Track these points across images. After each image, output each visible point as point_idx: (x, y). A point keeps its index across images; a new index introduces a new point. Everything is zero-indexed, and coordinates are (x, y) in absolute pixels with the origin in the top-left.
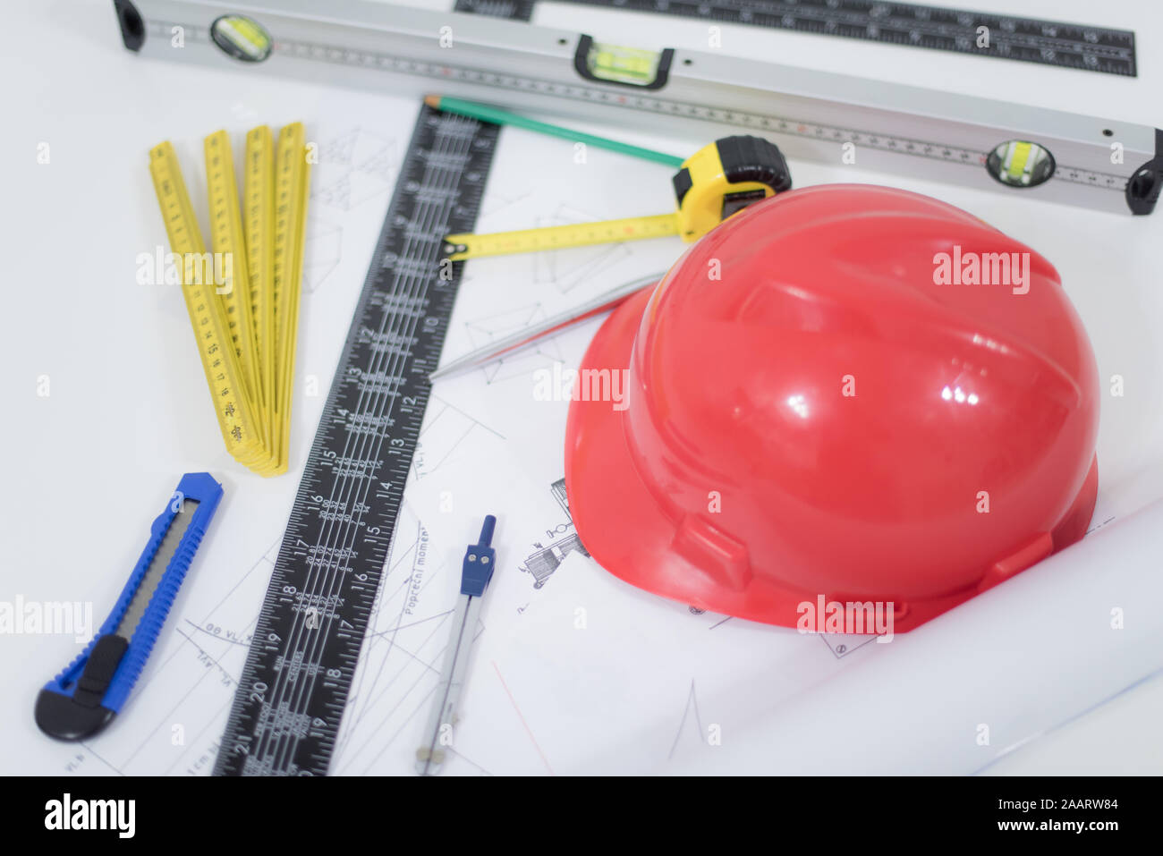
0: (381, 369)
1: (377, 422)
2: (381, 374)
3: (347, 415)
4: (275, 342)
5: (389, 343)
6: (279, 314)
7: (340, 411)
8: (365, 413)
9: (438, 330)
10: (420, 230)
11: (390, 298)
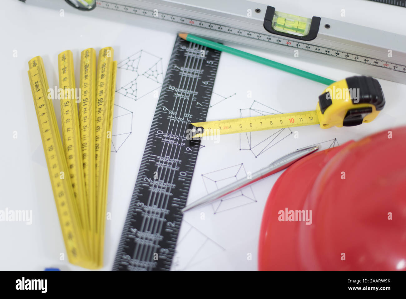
0: (155, 204)
1: (153, 237)
2: (155, 206)
3: (136, 233)
4: (96, 186)
5: (159, 187)
6: (98, 168)
7: (132, 229)
8: (146, 231)
9: (186, 180)
10: (176, 115)
11: (160, 158)
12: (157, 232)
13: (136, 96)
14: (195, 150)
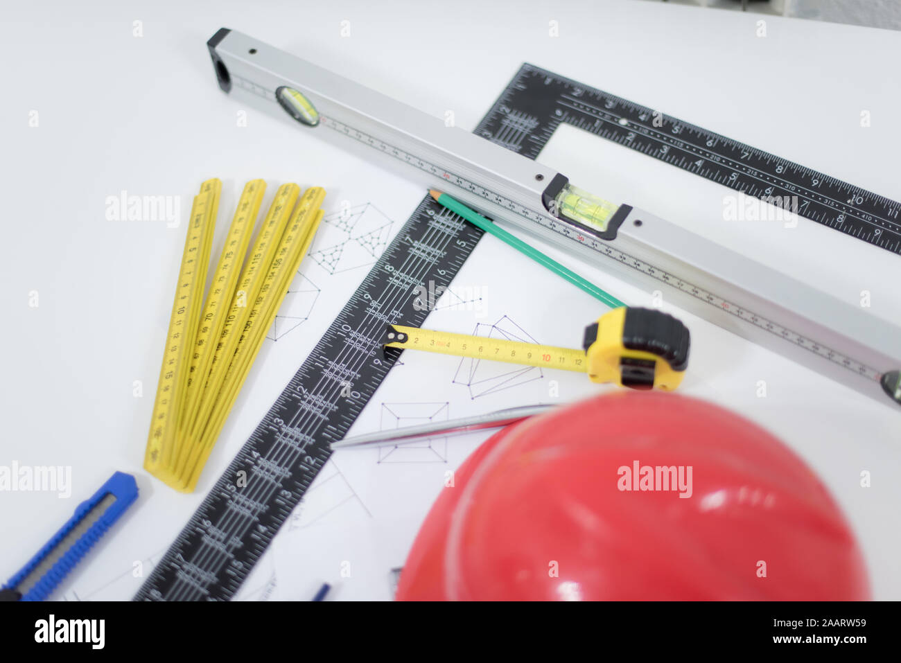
0: (299, 426)
1: (278, 470)
2: (297, 429)
3: (258, 458)
4: (225, 379)
5: (315, 405)
6: (237, 355)
7: (254, 453)
8: (272, 460)
9: (357, 404)
10: (379, 308)
11: (332, 364)
12: (287, 465)
13: (334, 269)
14: (386, 365)
